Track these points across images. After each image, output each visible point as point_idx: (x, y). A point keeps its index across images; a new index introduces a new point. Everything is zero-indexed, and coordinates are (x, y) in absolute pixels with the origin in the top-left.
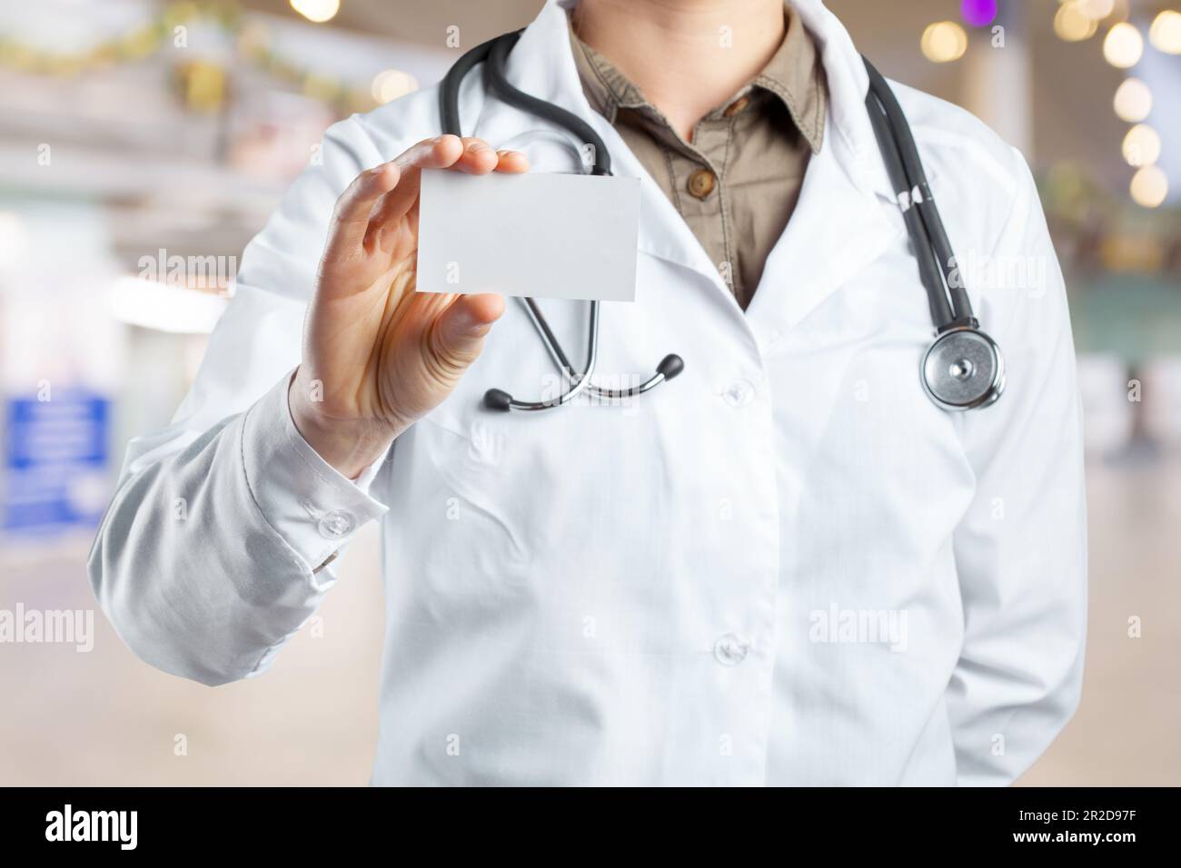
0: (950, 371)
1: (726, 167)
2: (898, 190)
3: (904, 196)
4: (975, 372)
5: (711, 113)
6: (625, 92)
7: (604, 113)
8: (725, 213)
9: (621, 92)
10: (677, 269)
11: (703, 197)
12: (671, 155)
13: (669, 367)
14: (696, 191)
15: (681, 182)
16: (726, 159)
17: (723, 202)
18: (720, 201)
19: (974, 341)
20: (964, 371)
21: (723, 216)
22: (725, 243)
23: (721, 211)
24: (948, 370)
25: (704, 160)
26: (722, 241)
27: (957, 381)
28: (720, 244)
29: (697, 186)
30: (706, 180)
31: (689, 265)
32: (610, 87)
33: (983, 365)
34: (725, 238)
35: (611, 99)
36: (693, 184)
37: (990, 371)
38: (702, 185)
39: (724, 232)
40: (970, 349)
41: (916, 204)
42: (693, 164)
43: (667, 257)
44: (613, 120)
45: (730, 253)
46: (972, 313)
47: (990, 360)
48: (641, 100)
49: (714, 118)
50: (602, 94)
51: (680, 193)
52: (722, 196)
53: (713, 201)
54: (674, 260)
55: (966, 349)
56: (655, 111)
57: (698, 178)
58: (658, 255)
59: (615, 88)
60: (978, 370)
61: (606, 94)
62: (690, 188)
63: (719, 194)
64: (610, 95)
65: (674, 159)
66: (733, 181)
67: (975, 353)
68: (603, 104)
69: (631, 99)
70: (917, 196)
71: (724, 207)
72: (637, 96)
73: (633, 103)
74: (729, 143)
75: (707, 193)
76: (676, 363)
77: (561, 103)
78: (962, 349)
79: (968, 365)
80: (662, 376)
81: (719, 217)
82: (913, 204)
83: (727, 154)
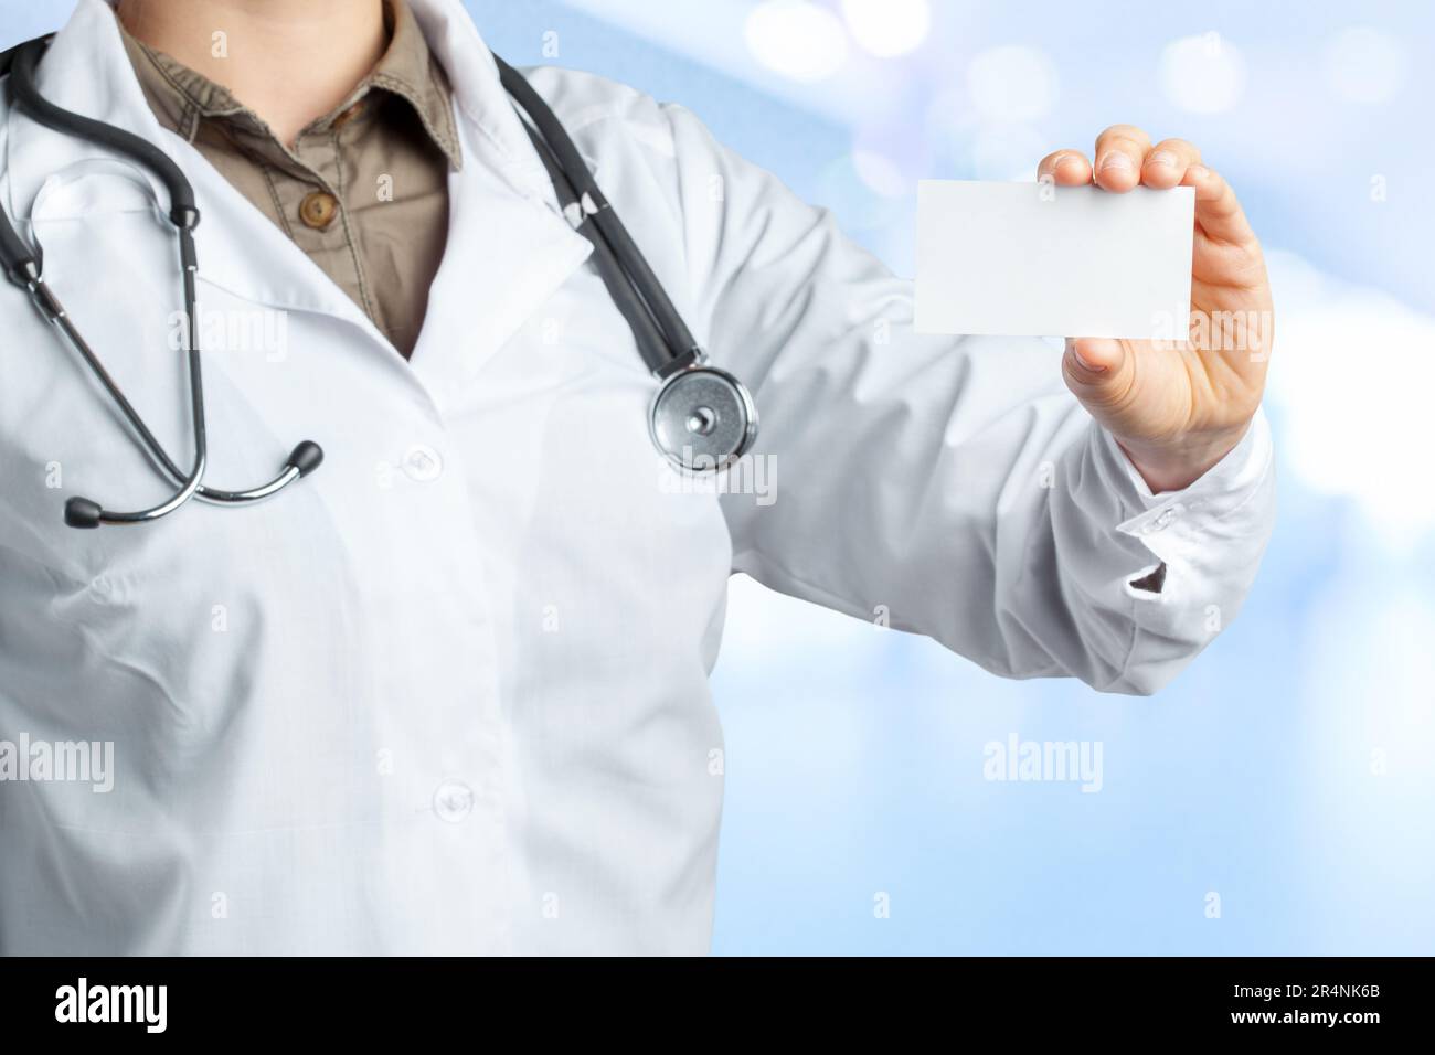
0: (688, 427)
1: (343, 190)
2: (564, 203)
3: (573, 209)
4: (718, 418)
5: (315, 124)
6: (211, 97)
7: (180, 128)
8: (354, 245)
9: (204, 98)
10: (310, 318)
11: (324, 227)
12: (273, 177)
13: (304, 458)
14: (313, 220)
15: (291, 211)
16: (340, 180)
17: (350, 231)
18: (346, 230)
19: (707, 380)
20: (704, 421)
21: (352, 250)
22: (360, 284)
23: (350, 245)
24: (684, 425)
25: (320, 179)
26: (356, 280)
27: (699, 436)
28: (354, 286)
29: (315, 214)
30: (325, 205)
31: (324, 310)
32: (188, 93)
33: (726, 409)
34: (359, 277)
35: (190, 107)
36: (307, 210)
37: (738, 415)
38: (320, 211)
39: (357, 271)
40: (704, 393)
41: (590, 216)
42: (303, 186)
43: (292, 304)
44: (192, 136)
45: (368, 296)
46: (694, 344)
47: (734, 401)
48: (237, 105)
49: (318, 131)
50: (176, 101)
51: (292, 225)
52: (348, 224)
53: (337, 233)
54: (306, 308)
55: (700, 394)
56: (255, 117)
57: (315, 202)
58: (279, 304)
59: (194, 94)
60: (722, 418)
61: (183, 102)
62: (304, 216)
63: (344, 222)
64: (189, 103)
65: (278, 181)
66: (355, 204)
67: (713, 396)
68: (177, 115)
69: (222, 105)
70: (590, 206)
71: (351, 238)
72: (230, 100)
73: (225, 109)
74: (339, 161)
75: (328, 221)
76: (312, 453)
77: (120, 121)
78: (695, 395)
79: (707, 413)
80: (295, 470)
81: (347, 252)
82: (585, 216)
83: (340, 173)
